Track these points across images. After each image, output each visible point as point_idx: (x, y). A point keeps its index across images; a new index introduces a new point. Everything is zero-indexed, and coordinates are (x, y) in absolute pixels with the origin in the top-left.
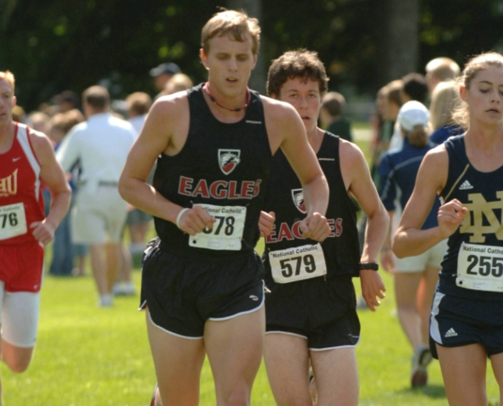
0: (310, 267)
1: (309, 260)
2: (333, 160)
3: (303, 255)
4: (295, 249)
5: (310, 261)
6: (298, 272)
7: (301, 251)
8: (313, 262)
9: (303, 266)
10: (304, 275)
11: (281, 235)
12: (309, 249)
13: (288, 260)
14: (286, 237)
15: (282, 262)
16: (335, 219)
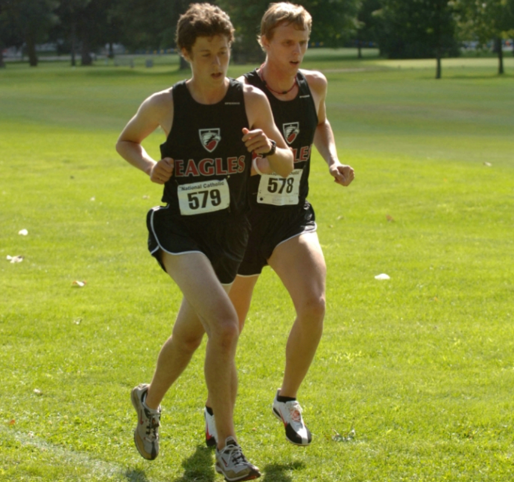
0: (216, 201)
1: (215, 194)
2: (239, 103)
3: (210, 189)
4: (202, 183)
5: (216, 196)
6: (204, 206)
7: (209, 186)
8: (218, 197)
9: (209, 199)
10: (210, 208)
11: (189, 171)
12: (216, 185)
13: (195, 193)
14: (192, 173)
15: (189, 195)
16: (238, 157)
